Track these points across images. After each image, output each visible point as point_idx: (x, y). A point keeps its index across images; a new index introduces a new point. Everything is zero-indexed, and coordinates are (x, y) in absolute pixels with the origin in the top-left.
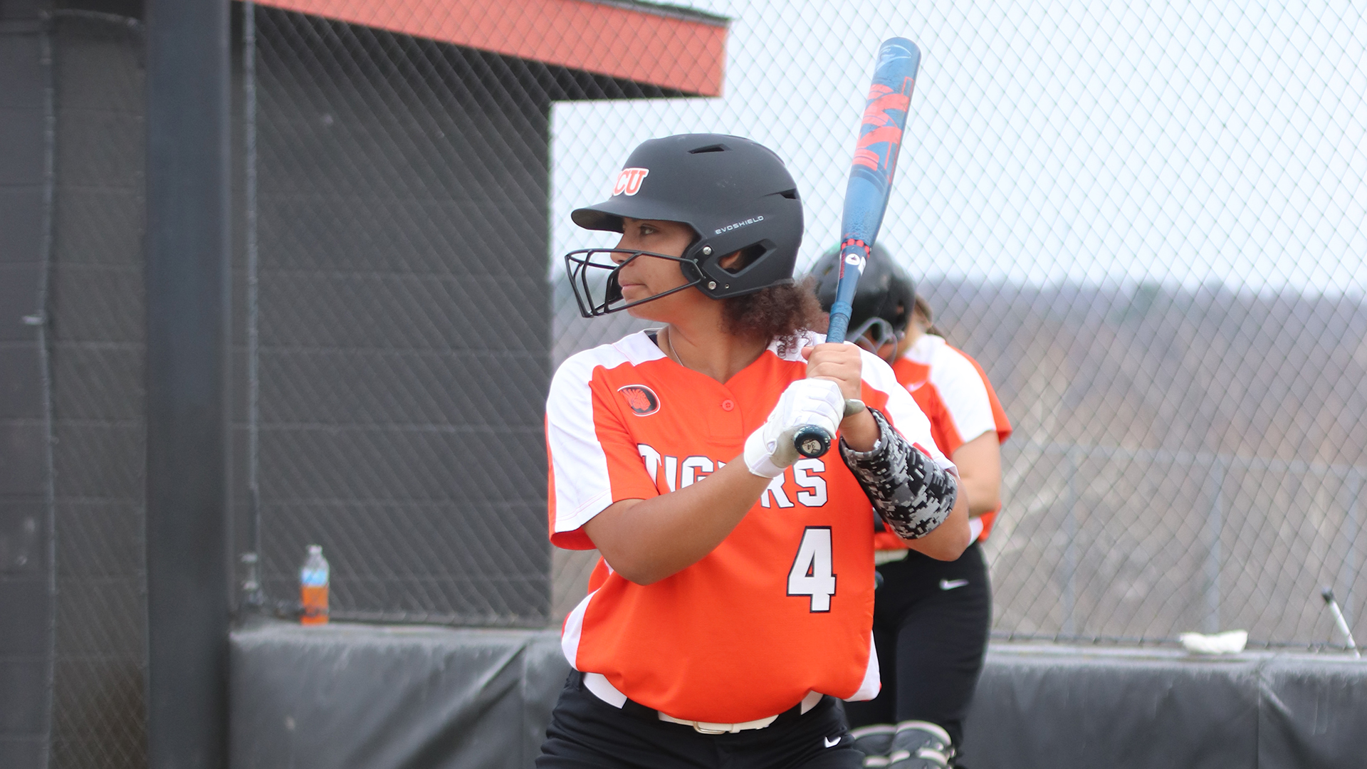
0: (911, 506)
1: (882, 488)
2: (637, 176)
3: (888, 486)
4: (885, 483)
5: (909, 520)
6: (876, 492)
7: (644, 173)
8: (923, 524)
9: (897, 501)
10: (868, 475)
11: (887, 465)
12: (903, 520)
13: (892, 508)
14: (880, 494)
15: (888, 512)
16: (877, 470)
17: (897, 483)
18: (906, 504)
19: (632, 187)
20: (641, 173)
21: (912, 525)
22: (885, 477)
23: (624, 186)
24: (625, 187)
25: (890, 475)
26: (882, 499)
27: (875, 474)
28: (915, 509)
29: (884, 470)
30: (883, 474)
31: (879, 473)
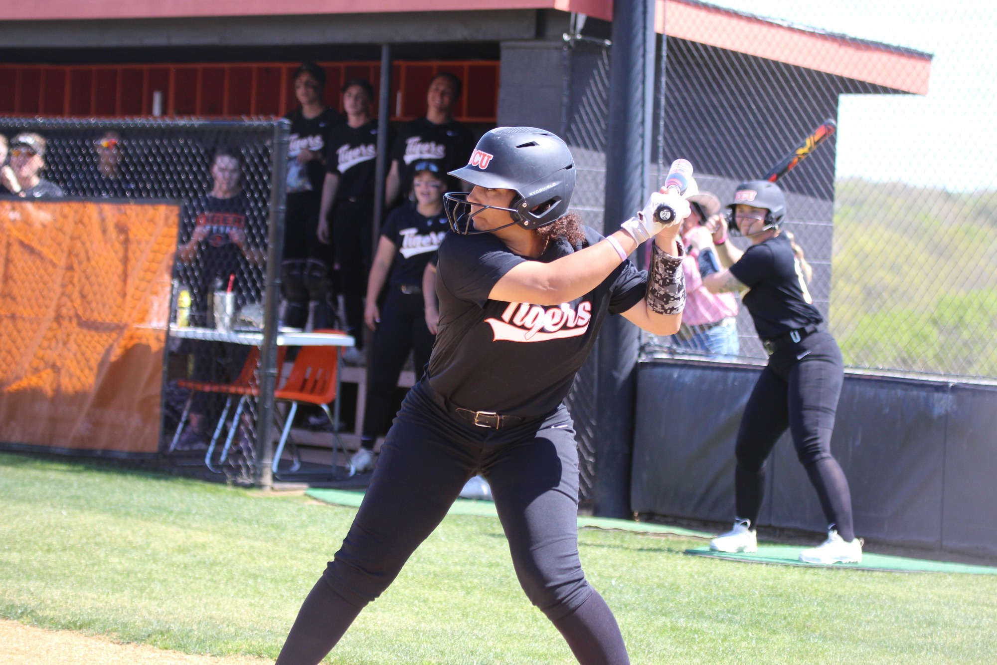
0: (673, 297)
1: (664, 280)
2: (486, 158)
3: (668, 281)
4: (667, 278)
5: (667, 303)
6: (659, 280)
7: (490, 157)
8: (672, 309)
9: (668, 291)
10: (662, 268)
11: (674, 271)
12: (664, 301)
13: (662, 293)
14: (661, 282)
15: (658, 293)
16: (668, 269)
17: (673, 282)
18: (672, 294)
19: (483, 164)
20: (489, 157)
21: (666, 307)
22: (669, 276)
23: (478, 161)
24: (479, 163)
25: (672, 276)
26: (660, 285)
27: (665, 270)
28: (675, 299)
29: (671, 272)
30: (669, 273)
31: (668, 271)
